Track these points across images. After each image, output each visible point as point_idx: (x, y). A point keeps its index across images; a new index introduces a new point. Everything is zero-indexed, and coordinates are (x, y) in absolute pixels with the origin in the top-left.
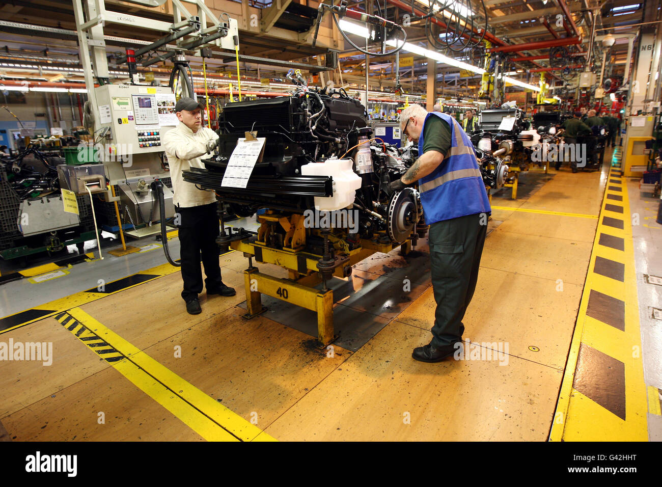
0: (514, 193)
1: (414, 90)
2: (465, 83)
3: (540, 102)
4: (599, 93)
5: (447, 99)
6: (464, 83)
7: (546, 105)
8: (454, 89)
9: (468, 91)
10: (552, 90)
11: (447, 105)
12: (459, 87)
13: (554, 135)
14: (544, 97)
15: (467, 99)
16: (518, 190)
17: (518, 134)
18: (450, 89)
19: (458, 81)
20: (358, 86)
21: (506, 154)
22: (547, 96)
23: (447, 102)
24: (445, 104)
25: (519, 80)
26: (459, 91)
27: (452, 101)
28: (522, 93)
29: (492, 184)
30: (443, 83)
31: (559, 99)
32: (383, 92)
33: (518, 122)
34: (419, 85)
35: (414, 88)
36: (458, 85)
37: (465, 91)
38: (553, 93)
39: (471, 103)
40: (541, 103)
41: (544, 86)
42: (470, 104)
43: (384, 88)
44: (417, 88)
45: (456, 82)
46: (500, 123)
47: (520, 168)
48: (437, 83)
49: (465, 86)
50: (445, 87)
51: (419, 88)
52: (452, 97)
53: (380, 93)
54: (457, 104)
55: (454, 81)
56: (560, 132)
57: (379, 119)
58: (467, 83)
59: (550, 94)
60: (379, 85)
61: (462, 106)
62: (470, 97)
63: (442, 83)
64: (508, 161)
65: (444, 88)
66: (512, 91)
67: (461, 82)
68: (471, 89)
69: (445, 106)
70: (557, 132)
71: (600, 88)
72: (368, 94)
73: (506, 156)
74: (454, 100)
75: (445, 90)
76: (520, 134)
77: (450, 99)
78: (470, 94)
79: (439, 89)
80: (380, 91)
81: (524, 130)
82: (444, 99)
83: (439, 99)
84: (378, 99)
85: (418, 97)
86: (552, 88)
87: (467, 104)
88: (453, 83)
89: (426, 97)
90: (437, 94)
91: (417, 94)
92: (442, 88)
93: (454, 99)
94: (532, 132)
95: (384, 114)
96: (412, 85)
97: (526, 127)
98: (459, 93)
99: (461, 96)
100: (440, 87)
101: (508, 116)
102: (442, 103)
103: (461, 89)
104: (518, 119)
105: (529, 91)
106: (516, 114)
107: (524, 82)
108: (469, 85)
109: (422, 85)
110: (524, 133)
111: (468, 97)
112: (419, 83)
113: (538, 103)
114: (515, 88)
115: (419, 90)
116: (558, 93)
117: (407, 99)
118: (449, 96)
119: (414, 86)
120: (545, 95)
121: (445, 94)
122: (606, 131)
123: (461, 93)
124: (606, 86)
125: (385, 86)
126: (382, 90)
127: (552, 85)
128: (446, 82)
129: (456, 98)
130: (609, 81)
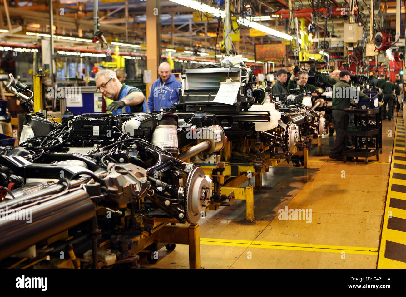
0: (250, 211)
1: (130, 37)
2: (204, 29)
3: (303, 58)
4: (371, 50)
5: (178, 51)
6: (201, 28)
7: (311, 62)
8: (189, 37)
9: (208, 40)
10: (317, 43)
11: (179, 59)
12: (195, 33)
13: (310, 109)
14: (307, 52)
15: (208, 51)
16: (257, 203)
17: (246, 111)
18: (182, 36)
19: (193, 26)
20: (42, 27)
21: (211, 153)
22: (312, 51)
23: (179, 55)
24: (177, 58)
25: (274, 29)
26: (196, 40)
27: (186, 54)
28: (280, 45)
29: (181, 215)
30: (172, 28)
31: (326, 54)
32: (83, 38)
33: (245, 89)
34: (137, 28)
35: (129, 33)
36: (193, 31)
37: (203, 40)
38: (319, 47)
39: (213, 57)
40: (304, 60)
41: (306, 38)
42: (212, 59)
43: (84, 32)
44: (133, 33)
45: (190, 27)
46: (216, 91)
47: (255, 167)
48: (162, 27)
49: (204, 33)
50: (176, 33)
51: (137, 34)
52: (187, 48)
53: (78, 39)
54: (194, 58)
55: (188, 25)
56: (318, 103)
57: (76, 79)
58: (206, 30)
59: (315, 48)
60: (75, 28)
61: (201, 61)
62: (211, 49)
63: (170, 27)
64: (215, 165)
65: (174, 35)
66: (267, 41)
67: (198, 27)
68: (213, 38)
69: (177, 60)
70: (313, 104)
71: (371, 43)
72: (53, 40)
73: (210, 155)
74: (188, 53)
75: (176, 37)
76: (249, 110)
77: (183, 50)
78: (211, 44)
79: (166, 37)
80: (77, 36)
81: (255, 103)
82: (175, 51)
83: (167, 50)
84: (75, 48)
85: (135, 46)
86: (316, 40)
87: (207, 58)
88: (186, 29)
89: (146, 47)
90: (162, 44)
91: (135, 42)
92: (171, 34)
93: (189, 50)
94: (267, 106)
95: (84, 72)
96: (125, 29)
97: (259, 97)
98: (195, 42)
99: (199, 47)
100: (167, 33)
101: (227, 80)
102: (172, 55)
103: (197, 37)
104: (244, 84)
105: (288, 44)
106: (241, 76)
107: (281, 31)
108: (208, 31)
109: (142, 29)
110: (254, 108)
111: (209, 48)
112: (136, 26)
113: (300, 60)
114: (271, 38)
115: (137, 37)
116: (325, 46)
117: (117, 49)
118: (181, 46)
119: (130, 31)
120: (308, 49)
121: (175, 44)
122: (380, 101)
123: (199, 42)
124: (377, 41)
125: (85, 29)
126: (81, 35)
127: (316, 37)
128: (177, 26)
129: (192, 49)
130: (379, 36)
